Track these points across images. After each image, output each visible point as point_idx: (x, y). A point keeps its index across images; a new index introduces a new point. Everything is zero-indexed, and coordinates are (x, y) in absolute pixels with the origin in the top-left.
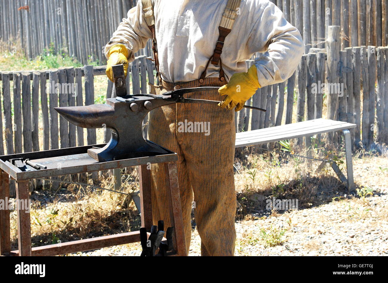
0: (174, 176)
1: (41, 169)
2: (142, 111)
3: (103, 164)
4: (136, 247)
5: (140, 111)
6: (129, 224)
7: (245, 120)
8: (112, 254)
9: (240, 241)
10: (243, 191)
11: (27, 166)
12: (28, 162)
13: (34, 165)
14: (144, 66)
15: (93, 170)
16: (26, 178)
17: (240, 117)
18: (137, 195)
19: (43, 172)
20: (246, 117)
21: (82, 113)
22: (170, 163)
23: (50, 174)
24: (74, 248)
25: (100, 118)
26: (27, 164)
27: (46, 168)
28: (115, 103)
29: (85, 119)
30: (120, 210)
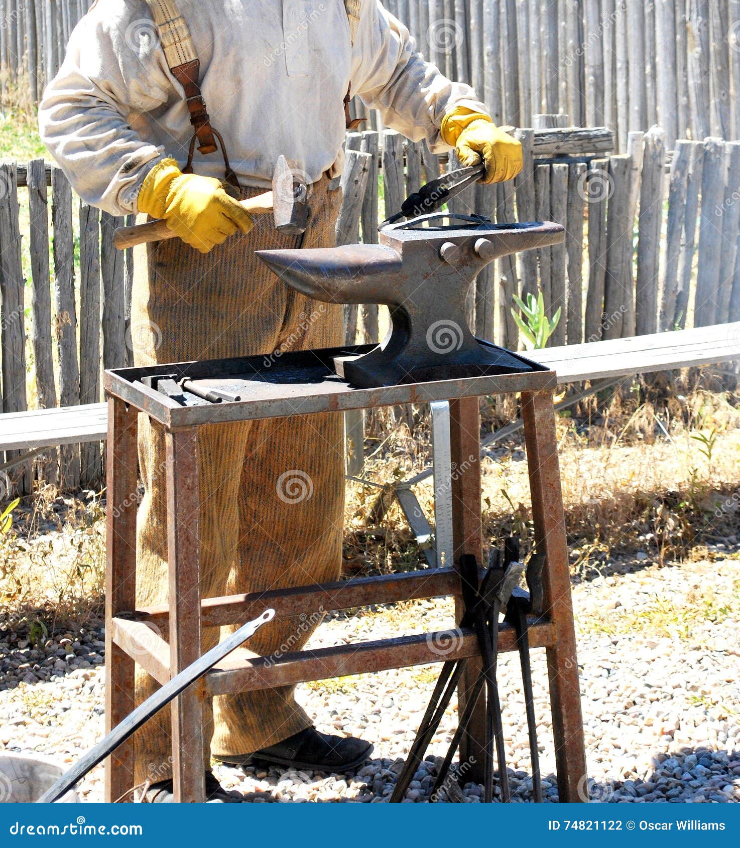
0: (547, 427)
1: (224, 402)
2: (469, 263)
3: (376, 392)
4: (412, 620)
5: (463, 263)
6: (390, 563)
7: (677, 302)
8: (350, 636)
9: (683, 611)
10: (680, 485)
11: (187, 395)
12: (188, 384)
13: (205, 392)
14: (416, 152)
15: (352, 406)
16: (191, 422)
17: (665, 292)
18: (408, 490)
19: (234, 408)
20: (680, 293)
21: (325, 264)
22: (537, 393)
23: (250, 413)
24: (289, 605)
25: (366, 278)
26: (185, 389)
27: (238, 399)
28: (403, 241)
29: (330, 281)
30: (362, 526)
